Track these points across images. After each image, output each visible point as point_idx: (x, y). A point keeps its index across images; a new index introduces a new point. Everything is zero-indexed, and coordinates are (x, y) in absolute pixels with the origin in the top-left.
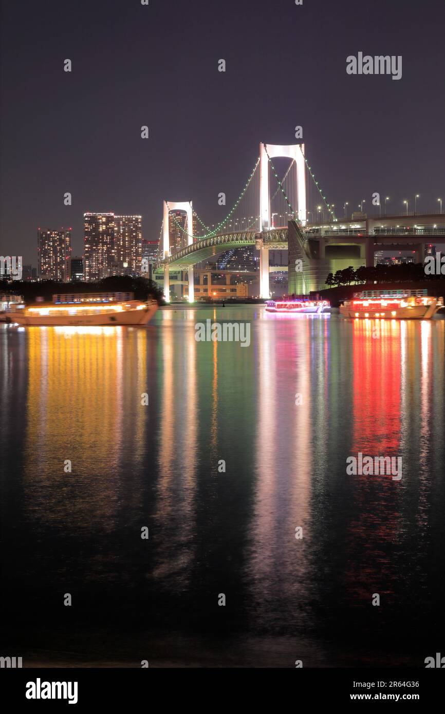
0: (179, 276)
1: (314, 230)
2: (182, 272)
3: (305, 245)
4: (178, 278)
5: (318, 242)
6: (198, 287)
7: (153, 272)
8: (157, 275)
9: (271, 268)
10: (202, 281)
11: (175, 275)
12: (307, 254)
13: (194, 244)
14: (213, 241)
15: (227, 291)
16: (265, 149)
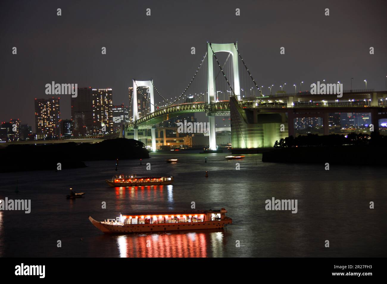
0: (144, 132)
1: (248, 103)
2: (146, 130)
3: (243, 113)
4: (143, 134)
5: (253, 111)
6: (158, 139)
7: (125, 130)
8: (128, 132)
9: (216, 129)
10: (159, 136)
11: (141, 132)
12: (245, 120)
13: (155, 112)
14: (172, 110)
15: (177, 142)
16: (211, 46)
